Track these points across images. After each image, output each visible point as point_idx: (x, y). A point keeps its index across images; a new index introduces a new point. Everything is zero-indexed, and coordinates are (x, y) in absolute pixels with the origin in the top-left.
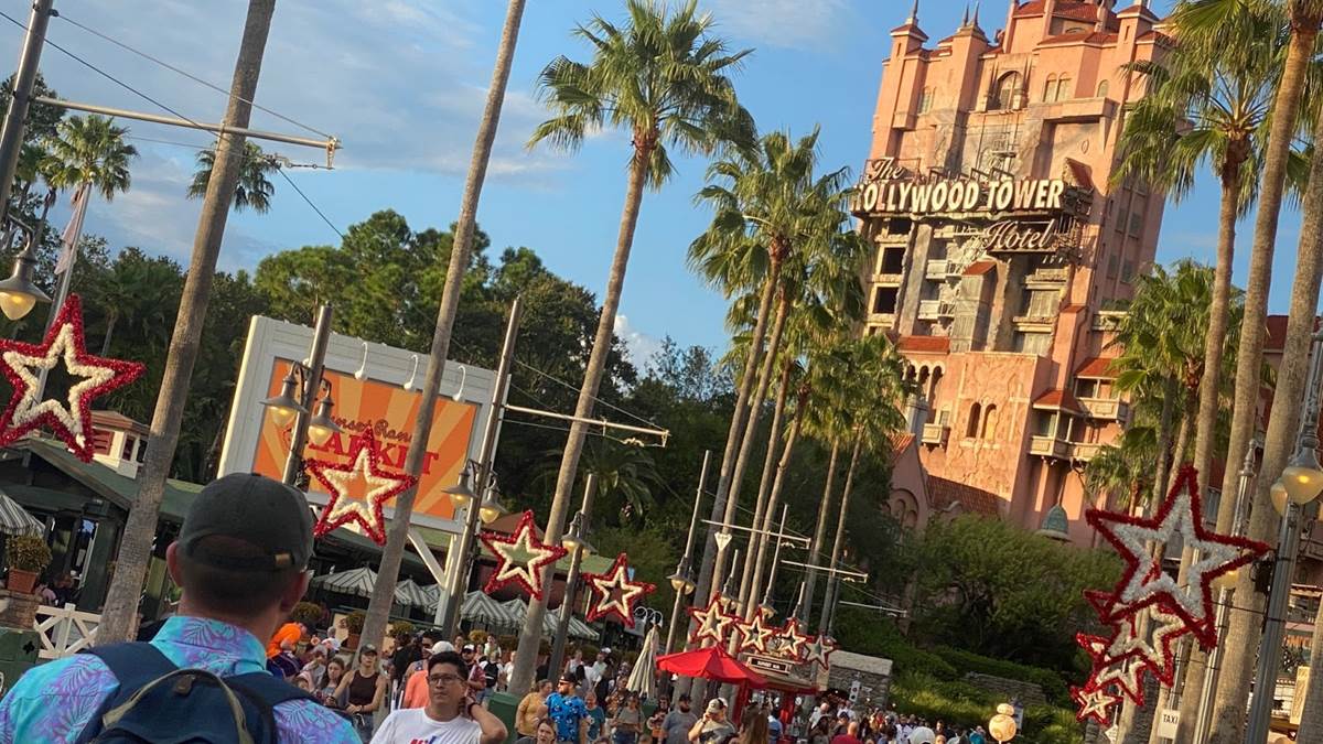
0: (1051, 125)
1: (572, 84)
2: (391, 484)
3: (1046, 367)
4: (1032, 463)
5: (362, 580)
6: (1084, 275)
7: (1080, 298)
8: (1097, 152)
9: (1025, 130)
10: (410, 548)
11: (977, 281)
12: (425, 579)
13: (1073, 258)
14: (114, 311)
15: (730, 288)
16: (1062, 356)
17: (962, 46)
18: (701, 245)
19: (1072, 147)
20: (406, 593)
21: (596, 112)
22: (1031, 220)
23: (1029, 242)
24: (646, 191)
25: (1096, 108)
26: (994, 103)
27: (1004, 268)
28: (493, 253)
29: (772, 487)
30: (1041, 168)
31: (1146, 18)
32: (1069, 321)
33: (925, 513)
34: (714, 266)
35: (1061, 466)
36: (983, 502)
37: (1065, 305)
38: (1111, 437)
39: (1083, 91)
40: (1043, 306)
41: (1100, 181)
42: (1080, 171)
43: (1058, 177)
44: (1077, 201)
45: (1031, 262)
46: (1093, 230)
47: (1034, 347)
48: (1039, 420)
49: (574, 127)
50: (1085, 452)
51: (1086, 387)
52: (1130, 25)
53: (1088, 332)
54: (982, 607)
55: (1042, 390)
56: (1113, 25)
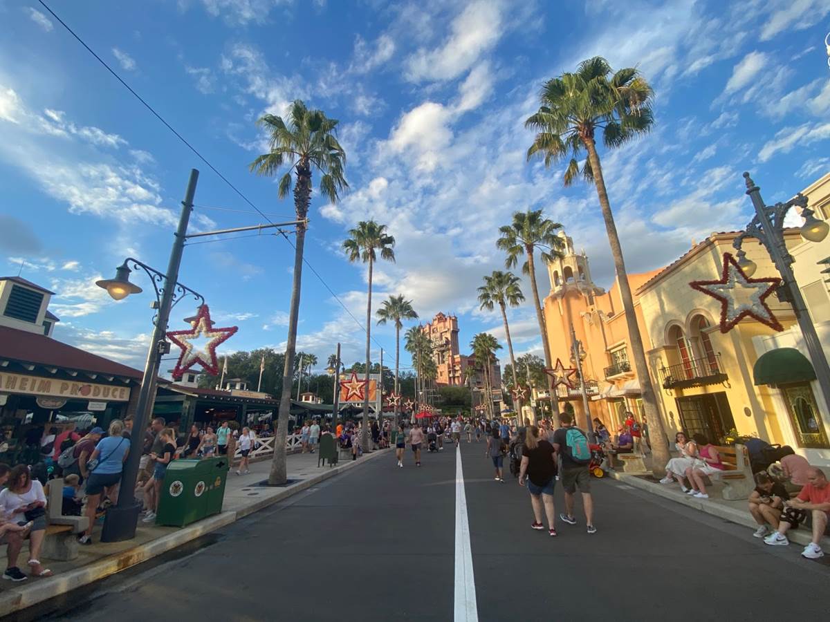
0: (441, 333)
1: (381, 312)
2: (362, 383)
3: (449, 365)
4: (450, 378)
5: (362, 415)
6: (451, 351)
7: (451, 354)
8: (448, 336)
9: (438, 335)
10: (370, 408)
11: (437, 356)
12: (373, 412)
13: (449, 350)
14: (318, 383)
15: (412, 352)
16: (450, 363)
17: (428, 326)
18: (406, 346)
19: (444, 336)
20: (370, 415)
21: (388, 316)
22: (442, 346)
23: (443, 349)
24: (400, 331)
25: (446, 330)
26: (433, 332)
27: (440, 353)
28: (373, 365)
29: (424, 384)
30: (442, 339)
31: (450, 318)
32: (450, 358)
33: (438, 388)
34: (409, 350)
35: (454, 377)
36: (444, 385)
37: (449, 356)
38: (460, 372)
39: (445, 328)
40: (446, 357)
41: (450, 339)
42: (447, 338)
43: (444, 339)
44: (447, 342)
45: (443, 351)
46: (450, 346)
47: (447, 362)
48: (450, 372)
49: (384, 320)
50: (457, 375)
51: (455, 366)
52: (448, 319)
53: (453, 359)
54: (450, 399)
55: (449, 368)
56: (446, 319)
